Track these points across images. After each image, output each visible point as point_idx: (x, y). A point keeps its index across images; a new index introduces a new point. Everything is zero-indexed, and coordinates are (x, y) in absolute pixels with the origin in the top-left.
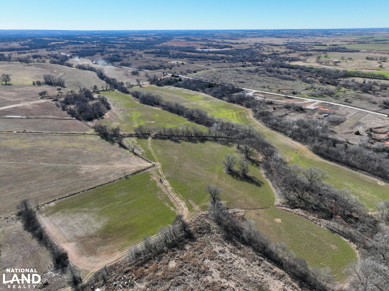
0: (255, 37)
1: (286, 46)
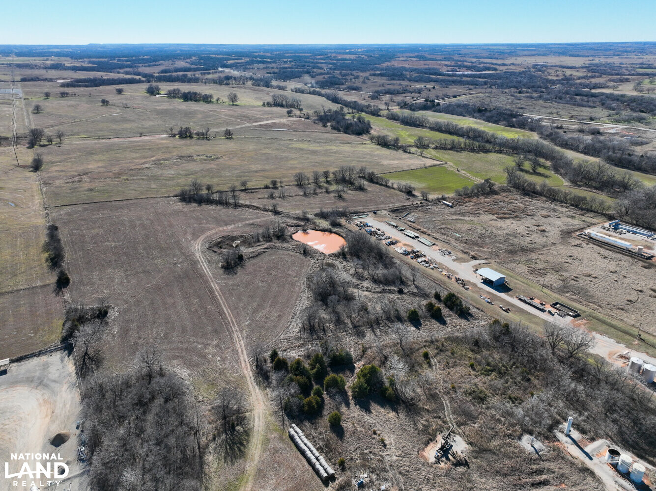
0: (533, 55)
1: (588, 68)
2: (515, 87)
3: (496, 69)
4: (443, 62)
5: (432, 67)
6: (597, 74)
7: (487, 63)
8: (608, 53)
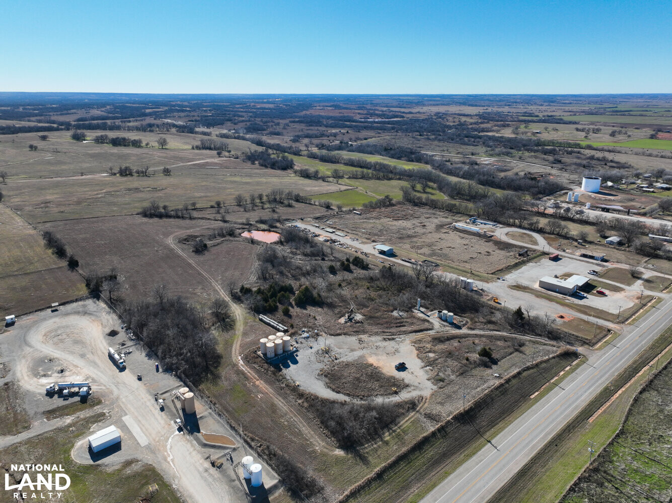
0: (437, 105)
1: (480, 116)
2: (417, 131)
3: (403, 117)
4: (356, 111)
5: (346, 115)
6: (486, 121)
7: (396, 112)
8: (500, 104)
